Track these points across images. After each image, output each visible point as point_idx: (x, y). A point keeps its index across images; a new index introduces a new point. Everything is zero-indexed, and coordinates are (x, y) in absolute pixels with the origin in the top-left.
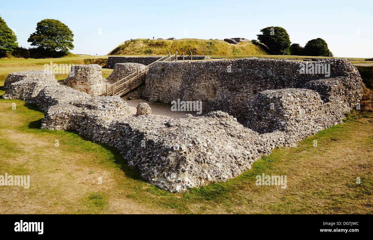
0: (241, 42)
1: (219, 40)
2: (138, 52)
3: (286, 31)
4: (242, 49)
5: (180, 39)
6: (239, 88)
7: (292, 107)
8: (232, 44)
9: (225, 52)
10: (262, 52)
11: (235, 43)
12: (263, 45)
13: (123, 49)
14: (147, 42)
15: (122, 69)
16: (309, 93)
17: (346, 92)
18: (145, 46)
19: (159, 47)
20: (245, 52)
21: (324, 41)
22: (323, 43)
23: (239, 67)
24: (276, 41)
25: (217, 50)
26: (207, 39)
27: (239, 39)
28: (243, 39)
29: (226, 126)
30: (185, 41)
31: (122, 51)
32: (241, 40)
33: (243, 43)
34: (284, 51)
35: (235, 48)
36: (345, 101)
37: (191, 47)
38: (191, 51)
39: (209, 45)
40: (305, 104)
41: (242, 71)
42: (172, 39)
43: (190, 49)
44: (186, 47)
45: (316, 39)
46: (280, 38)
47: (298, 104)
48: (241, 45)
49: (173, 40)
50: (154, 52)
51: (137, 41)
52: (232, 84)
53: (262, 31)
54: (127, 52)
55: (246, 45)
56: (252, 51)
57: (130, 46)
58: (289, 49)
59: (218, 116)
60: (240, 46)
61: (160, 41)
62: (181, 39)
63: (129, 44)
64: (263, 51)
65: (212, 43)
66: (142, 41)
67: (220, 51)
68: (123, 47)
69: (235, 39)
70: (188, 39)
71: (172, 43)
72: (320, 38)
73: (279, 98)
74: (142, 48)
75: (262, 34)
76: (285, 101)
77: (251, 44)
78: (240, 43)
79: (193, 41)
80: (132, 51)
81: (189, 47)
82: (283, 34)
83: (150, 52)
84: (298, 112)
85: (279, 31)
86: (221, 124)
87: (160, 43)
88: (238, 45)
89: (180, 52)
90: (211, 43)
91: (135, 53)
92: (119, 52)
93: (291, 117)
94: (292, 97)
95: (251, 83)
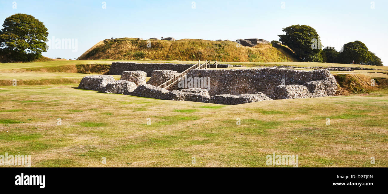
0: (258, 44)
1: (230, 42)
2: (125, 55)
3: (316, 31)
4: (260, 53)
5: (180, 39)
6: (264, 89)
7: (291, 92)
8: (247, 47)
9: (238, 56)
10: (286, 58)
11: (251, 46)
12: (287, 48)
13: (104, 51)
14: (137, 43)
15: (160, 75)
16: (301, 87)
17: (325, 88)
18: (134, 47)
19: (153, 49)
20: (264, 58)
21: (364, 45)
22: (362, 47)
23: (264, 74)
24: (303, 43)
25: (227, 54)
26: (214, 40)
27: (256, 40)
28: (261, 40)
29: (262, 97)
30: (187, 42)
31: (101, 54)
32: (258, 42)
33: (260, 45)
34: (314, 56)
35: (251, 52)
36: (325, 93)
37: (195, 50)
38: (194, 56)
39: (218, 48)
40: (298, 91)
41: (266, 76)
42: (169, 39)
43: (193, 53)
44: (188, 49)
45: (354, 41)
46: (308, 40)
47: (294, 91)
48: (259, 49)
49: (171, 40)
50: (146, 56)
51: (123, 40)
52: (259, 86)
53: (284, 30)
54: (110, 55)
55: (264, 48)
56: (272, 57)
57: (114, 47)
58: (321, 54)
59: (259, 93)
60: (257, 49)
61: (154, 42)
62: (182, 40)
63: (111, 44)
64: (287, 56)
65: (222, 46)
66: (130, 42)
67: (231, 56)
68: (103, 49)
69: (251, 40)
70: (190, 40)
71: (170, 45)
72: (358, 41)
73: (285, 88)
74: (130, 50)
75: (285, 34)
76: (288, 89)
77: (271, 47)
78: (257, 46)
79: (197, 42)
80: (117, 54)
81: (192, 51)
82: (312, 35)
83: (141, 56)
84: (294, 94)
85: (307, 30)
86: (260, 96)
87: (154, 44)
88: (255, 48)
89: (181, 57)
90: (220, 46)
91: (121, 56)
92: (97, 55)
93: (291, 96)
94: (292, 88)
95: (272, 85)
